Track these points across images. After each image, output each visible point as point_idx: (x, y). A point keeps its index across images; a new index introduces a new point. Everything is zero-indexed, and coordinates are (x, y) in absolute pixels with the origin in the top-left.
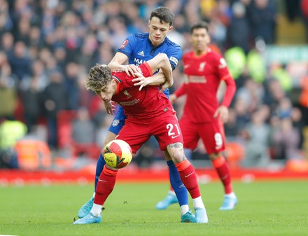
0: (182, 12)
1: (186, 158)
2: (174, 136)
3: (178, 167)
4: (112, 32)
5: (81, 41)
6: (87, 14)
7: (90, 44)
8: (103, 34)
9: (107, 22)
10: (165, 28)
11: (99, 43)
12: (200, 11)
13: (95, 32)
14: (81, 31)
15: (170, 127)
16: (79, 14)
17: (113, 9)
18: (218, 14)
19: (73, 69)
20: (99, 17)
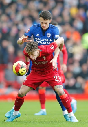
0: (61, 15)
1: (65, 93)
2: (58, 81)
3: (61, 97)
4: (25, 25)
5: (10, 29)
6: (13, 16)
7: (14, 31)
8: (21, 26)
9: (23, 19)
10: (47, 22)
11: (19, 31)
12: (70, 14)
13: (17, 25)
14: (10, 24)
15: (55, 77)
16: (9, 16)
17: (26, 13)
18: (79, 16)
19: (5, 44)
20: (19, 17)
